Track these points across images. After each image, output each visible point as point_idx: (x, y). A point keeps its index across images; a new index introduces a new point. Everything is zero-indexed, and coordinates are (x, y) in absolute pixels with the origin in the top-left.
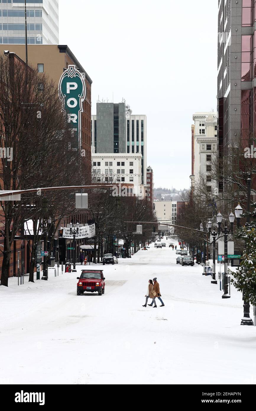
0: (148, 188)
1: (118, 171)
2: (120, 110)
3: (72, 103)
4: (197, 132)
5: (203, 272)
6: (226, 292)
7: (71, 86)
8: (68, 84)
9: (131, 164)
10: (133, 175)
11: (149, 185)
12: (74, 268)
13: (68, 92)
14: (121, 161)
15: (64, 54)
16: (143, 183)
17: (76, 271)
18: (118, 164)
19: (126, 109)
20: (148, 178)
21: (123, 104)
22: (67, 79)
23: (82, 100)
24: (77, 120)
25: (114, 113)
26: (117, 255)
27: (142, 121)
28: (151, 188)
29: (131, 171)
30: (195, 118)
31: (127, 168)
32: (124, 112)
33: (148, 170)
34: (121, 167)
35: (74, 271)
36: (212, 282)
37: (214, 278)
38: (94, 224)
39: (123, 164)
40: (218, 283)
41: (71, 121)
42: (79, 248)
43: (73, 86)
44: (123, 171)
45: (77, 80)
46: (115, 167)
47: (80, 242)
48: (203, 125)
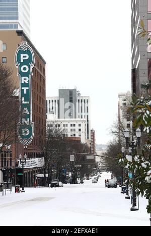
0: (91, 141)
1: (71, 130)
2: (73, 93)
3: (25, 69)
4: (121, 105)
5: (121, 191)
6: (134, 205)
7: (24, 57)
8: (22, 55)
9: (80, 125)
10: (81, 132)
11: (92, 140)
12: (23, 189)
13: (22, 61)
14: (73, 123)
15: (21, 36)
16: (88, 138)
17: (24, 192)
18: (71, 125)
19: (77, 93)
20: (91, 136)
21: (75, 90)
22: (21, 52)
23: (32, 67)
24: (28, 81)
25: (70, 95)
26: (64, 182)
27: (87, 100)
28: (94, 142)
29: (80, 130)
30: (119, 96)
31: (77, 128)
32: (76, 94)
33: (92, 131)
34: (73, 128)
35: (22, 192)
36: (126, 198)
37: (127, 194)
38: (43, 158)
39: (74, 125)
40: (131, 198)
41: (24, 82)
42: (35, 177)
43: (25, 57)
44: (74, 130)
45: (28, 52)
46: (69, 128)
47: (37, 172)
48: (125, 100)
